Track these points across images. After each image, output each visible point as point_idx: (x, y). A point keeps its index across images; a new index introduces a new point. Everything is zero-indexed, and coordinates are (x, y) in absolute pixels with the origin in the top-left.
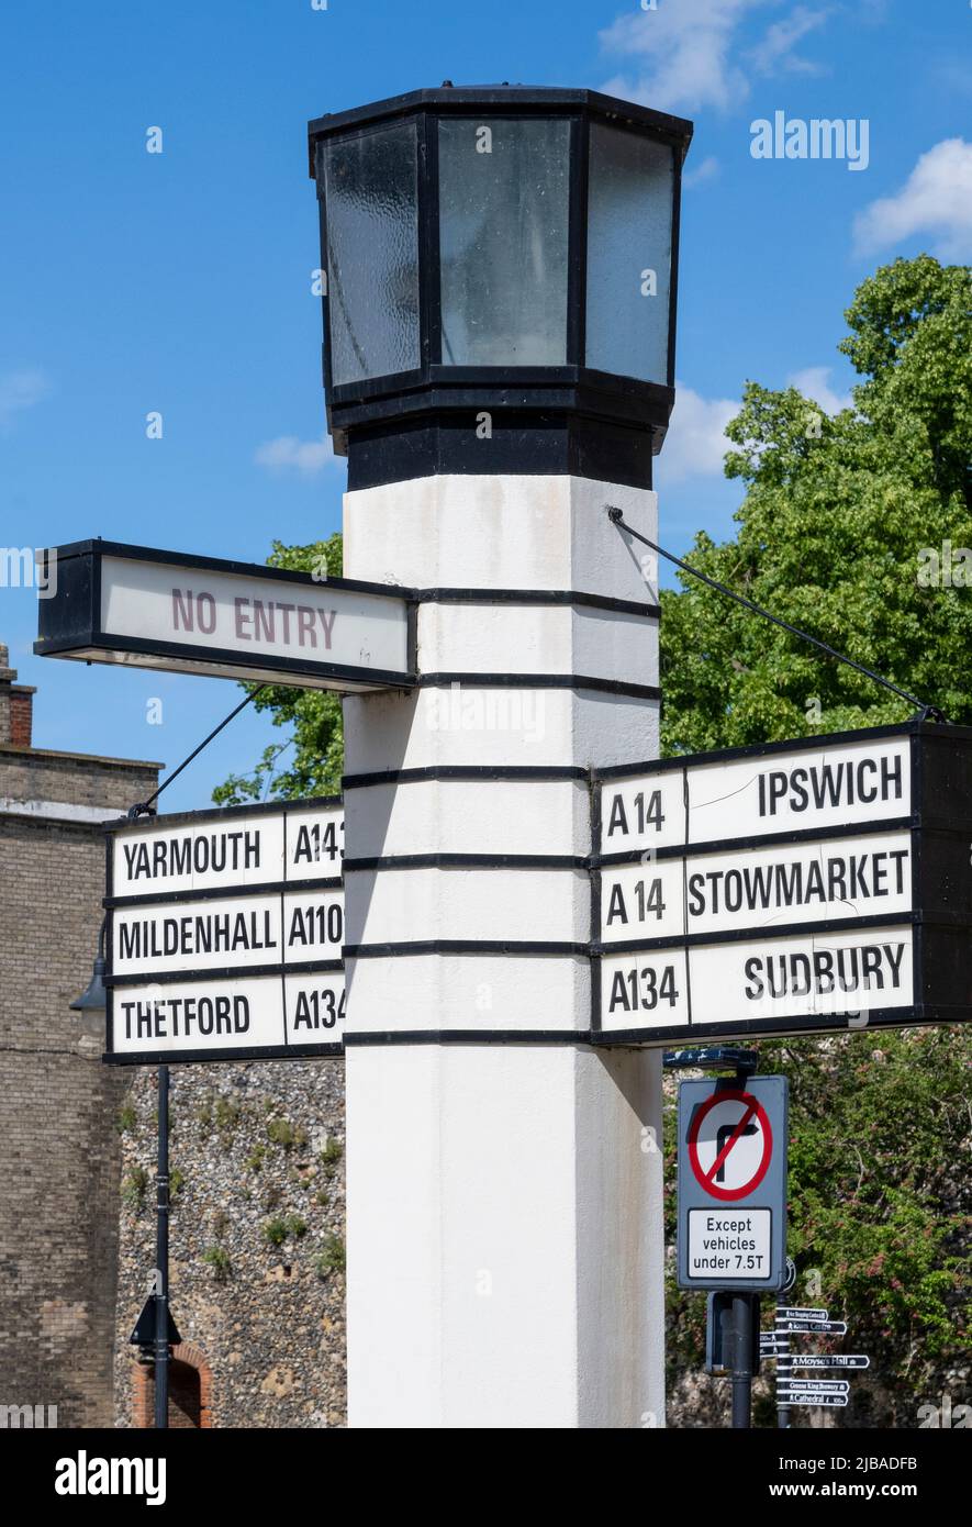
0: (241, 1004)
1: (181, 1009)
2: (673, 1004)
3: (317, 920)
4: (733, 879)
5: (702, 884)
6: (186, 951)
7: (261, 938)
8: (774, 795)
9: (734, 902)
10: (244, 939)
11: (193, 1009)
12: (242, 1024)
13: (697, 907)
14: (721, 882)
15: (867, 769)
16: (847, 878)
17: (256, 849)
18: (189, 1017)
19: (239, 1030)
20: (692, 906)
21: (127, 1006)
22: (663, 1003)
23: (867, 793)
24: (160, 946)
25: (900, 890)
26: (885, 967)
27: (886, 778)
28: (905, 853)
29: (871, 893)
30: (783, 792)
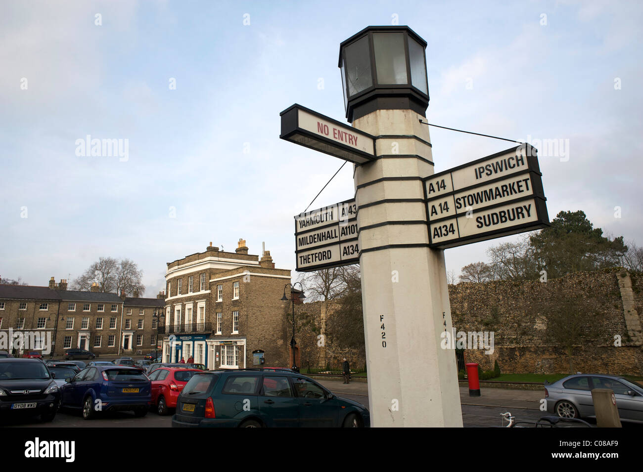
0: (329, 252)
1: (314, 256)
2: (453, 233)
3: (348, 229)
4: (470, 198)
5: (460, 200)
6: (315, 242)
7: (334, 236)
8: (480, 173)
9: (471, 203)
10: (329, 237)
11: (317, 255)
12: (329, 257)
13: (459, 206)
14: (466, 199)
15: (511, 160)
16: (509, 190)
17: (332, 215)
18: (316, 257)
19: (328, 258)
20: (457, 206)
21: (301, 257)
22: (450, 234)
23: (512, 166)
24: (308, 242)
25: (528, 189)
26: (525, 212)
27: (518, 161)
28: (528, 179)
29: (517, 191)
30: (483, 172)
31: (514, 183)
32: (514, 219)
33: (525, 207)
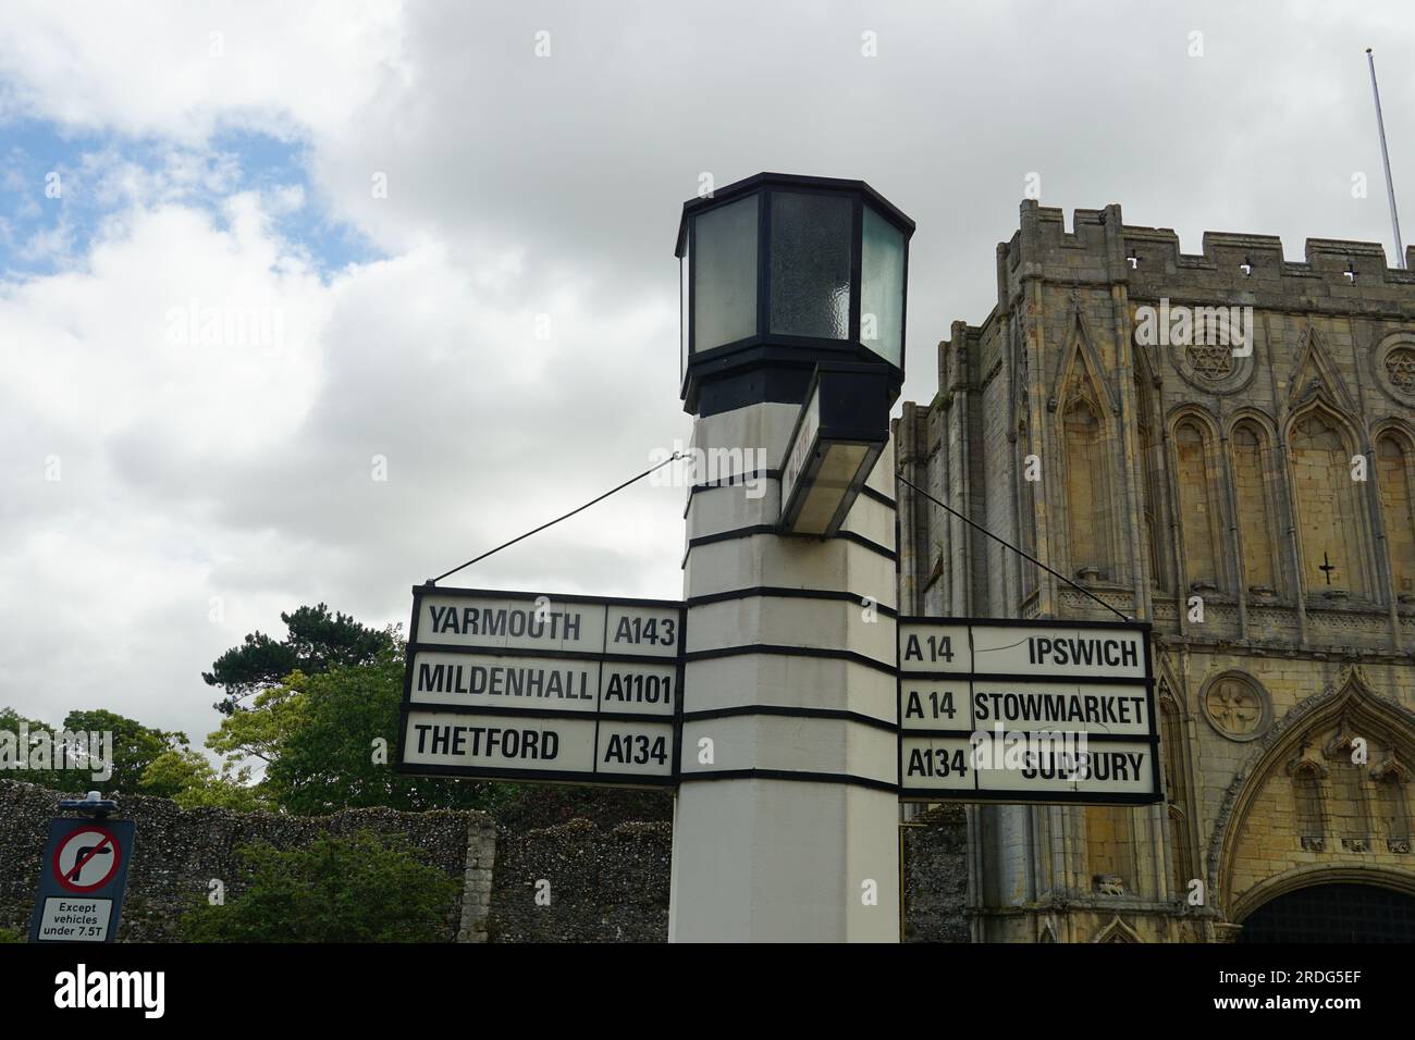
0: (550, 739)
1: (484, 736)
2: (962, 775)
3: (635, 686)
4: (1011, 700)
5: (986, 699)
6: (494, 692)
7: (576, 691)
8: (1041, 652)
9: (1012, 713)
10: (558, 690)
11: (498, 736)
12: (549, 752)
13: (982, 713)
14: (1001, 701)
15: (1111, 646)
16: (1099, 709)
17: (576, 626)
18: (491, 742)
19: (544, 756)
20: (978, 713)
21: (423, 729)
22: (954, 774)
23: (1112, 660)
24: (465, 685)
25: (1139, 721)
26: (1129, 767)
27: (1125, 653)
28: (1142, 700)
29: (1118, 720)
30: (1048, 651)
31: (1112, 699)
32: (1106, 777)
33: (1131, 757)
